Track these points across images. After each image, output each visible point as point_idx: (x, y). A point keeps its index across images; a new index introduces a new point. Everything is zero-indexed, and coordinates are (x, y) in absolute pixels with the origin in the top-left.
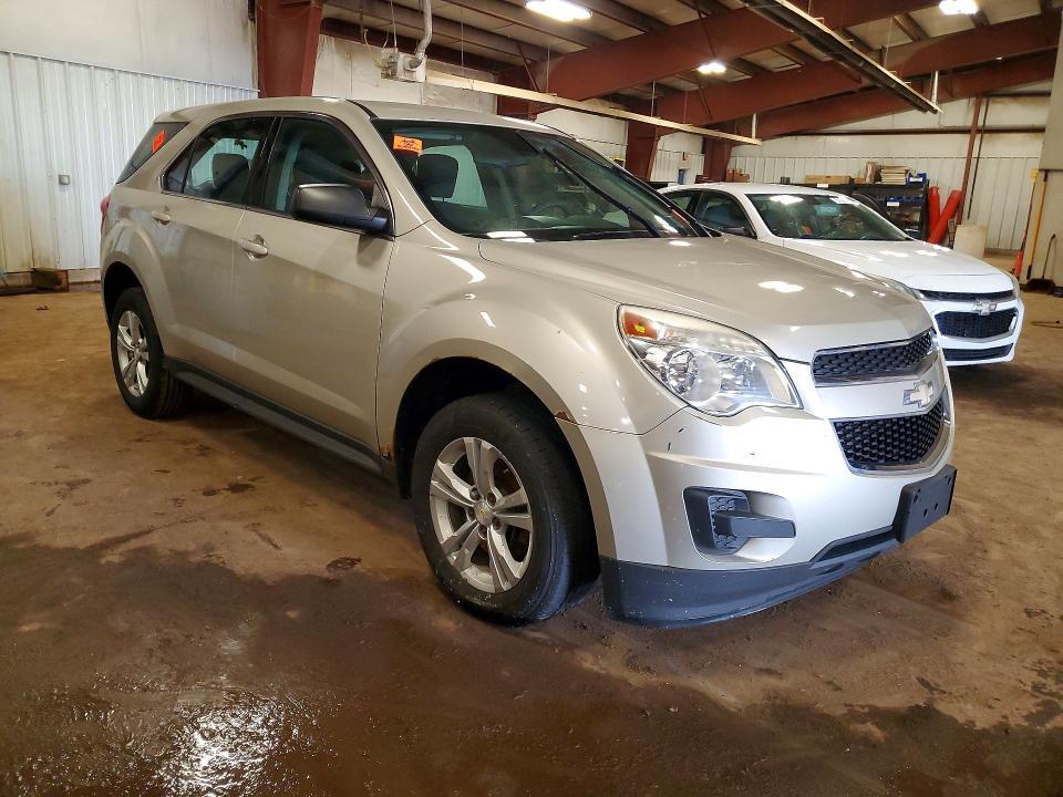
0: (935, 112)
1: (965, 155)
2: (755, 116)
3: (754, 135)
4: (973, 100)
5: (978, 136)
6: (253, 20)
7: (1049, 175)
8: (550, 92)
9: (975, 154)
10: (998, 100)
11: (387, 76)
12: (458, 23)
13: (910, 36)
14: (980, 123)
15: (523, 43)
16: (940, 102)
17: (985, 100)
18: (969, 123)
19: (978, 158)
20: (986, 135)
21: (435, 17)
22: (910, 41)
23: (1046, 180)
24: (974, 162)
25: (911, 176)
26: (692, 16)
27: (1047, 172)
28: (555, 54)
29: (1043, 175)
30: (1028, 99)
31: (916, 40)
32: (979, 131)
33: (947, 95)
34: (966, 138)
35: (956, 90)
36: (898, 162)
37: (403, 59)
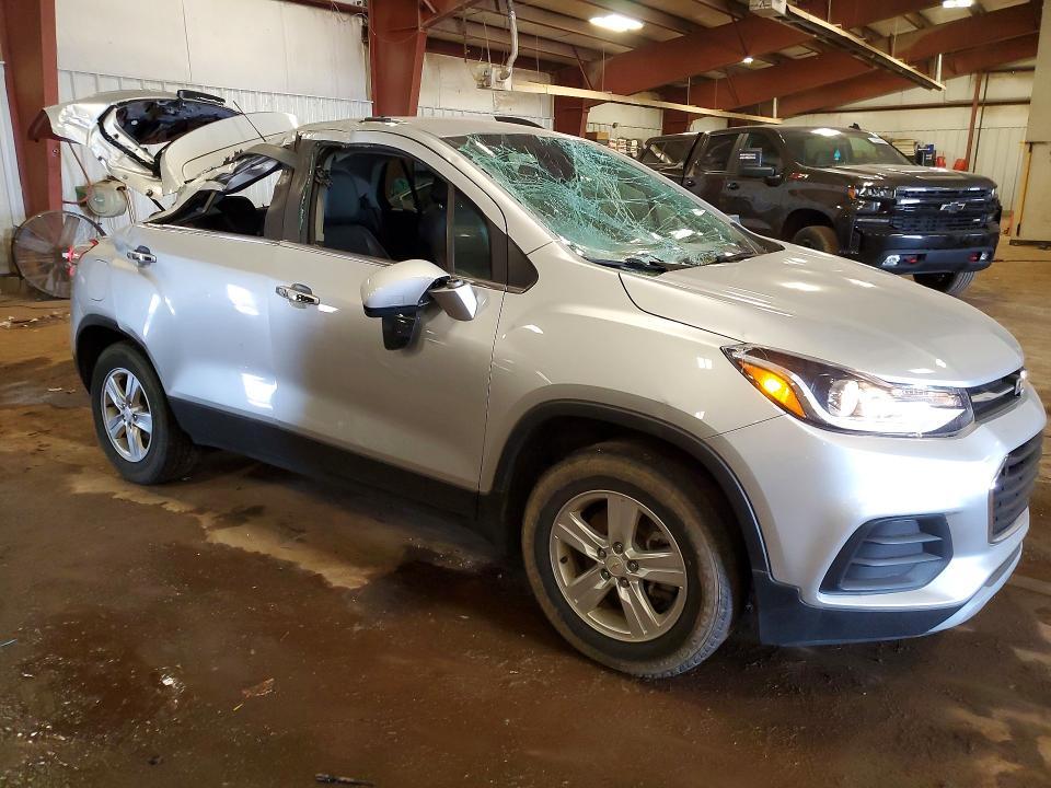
0: (940, 89)
1: (969, 127)
2: (775, 100)
3: (775, 115)
4: (974, 76)
5: (980, 109)
6: (366, 43)
7: (1034, 147)
8: (606, 90)
9: (977, 125)
10: (997, 75)
11: (483, 87)
12: (534, 36)
13: (914, 25)
14: (981, 97)
15: (579, 47)
16: (944, 78)
17: (985, 76)
18: (970, 97)
19: (980, 129)
20: (987, 108)
21: (519, 33)
22: (915, 29)
23: (1030, 150)
24: (976, 132)
25: (919, 147)
26: (727, 20)
27: (1031, 144)
28: (608, 54)
29: (1028, 147)
30: (1024, 73)
31: (921, 27)
32: (980, 104)
33: (951, 72)
34: (969, 110)
35: (958, 67)
36: (907, 136)
37: (495, 71)
